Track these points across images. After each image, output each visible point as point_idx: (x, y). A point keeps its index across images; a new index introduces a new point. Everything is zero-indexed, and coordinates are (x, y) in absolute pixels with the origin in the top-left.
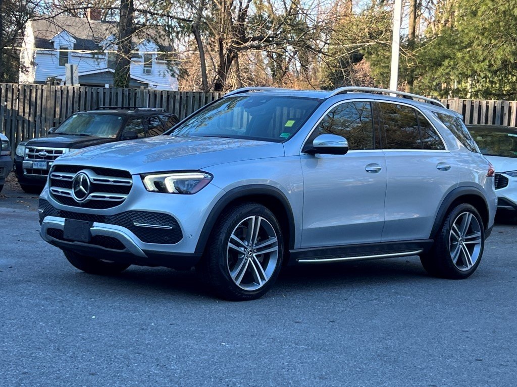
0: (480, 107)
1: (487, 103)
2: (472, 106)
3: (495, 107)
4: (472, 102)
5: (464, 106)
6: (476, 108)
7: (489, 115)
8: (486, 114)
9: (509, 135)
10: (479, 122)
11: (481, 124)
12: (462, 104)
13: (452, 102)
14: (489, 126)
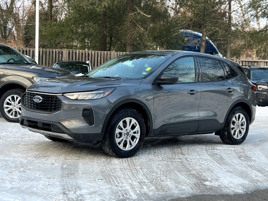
0: (76, 53)
1: (79, 51)
2: (73, 52)
3: (82, 53)
4: (73, 51)
5: (69, 52)
6: (74, 53)
7: (80, 57)
8: (79, 56)
9: (83, 65)
10: (76, 60)
11: (77, 61)
12: (68, 51)
13: (64, 51)
14: (80, 61)
